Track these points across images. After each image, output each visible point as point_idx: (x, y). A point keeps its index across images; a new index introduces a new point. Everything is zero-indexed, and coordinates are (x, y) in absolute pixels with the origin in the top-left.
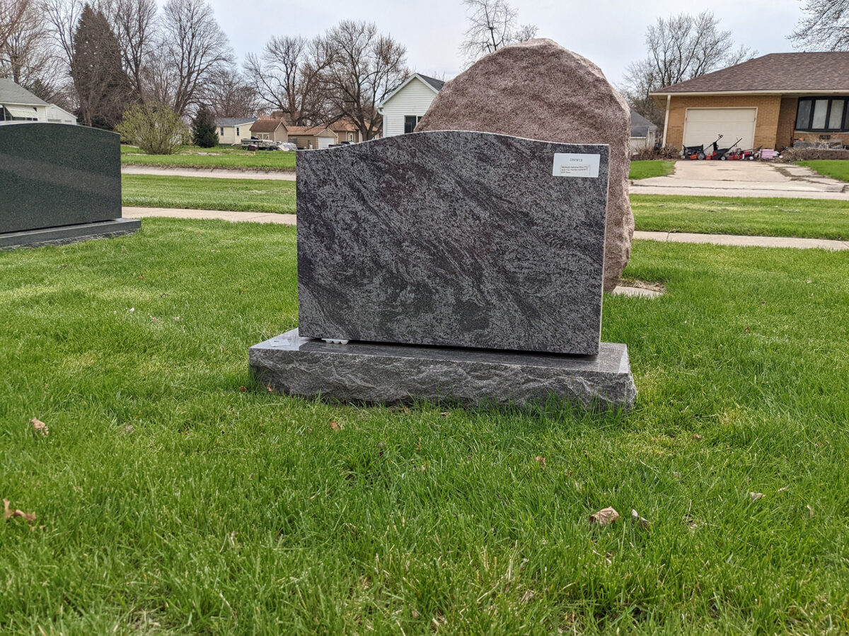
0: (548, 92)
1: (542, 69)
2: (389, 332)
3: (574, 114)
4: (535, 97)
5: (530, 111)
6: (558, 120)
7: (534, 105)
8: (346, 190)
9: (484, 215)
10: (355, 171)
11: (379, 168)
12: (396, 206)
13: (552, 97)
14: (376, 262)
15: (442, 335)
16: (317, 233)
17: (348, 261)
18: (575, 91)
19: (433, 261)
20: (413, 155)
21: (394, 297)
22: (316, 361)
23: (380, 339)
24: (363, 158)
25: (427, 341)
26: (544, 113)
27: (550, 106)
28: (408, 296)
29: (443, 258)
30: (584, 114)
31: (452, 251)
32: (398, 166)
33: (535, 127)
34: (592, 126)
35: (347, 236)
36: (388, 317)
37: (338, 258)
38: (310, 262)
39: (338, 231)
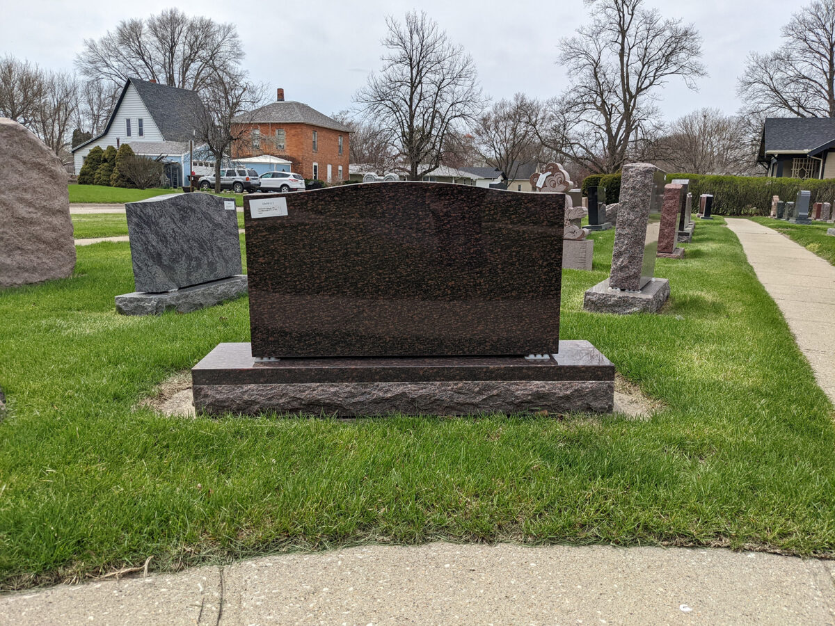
0: (22, 154)
1: (17, 139)
2: (190, 281)
3: (39, 169)
4: (13, 157)
5: (12, 166)
6: (30, 172)
7: (14, 161)
8: (169, 219)
9: (211, 226)
10: (171, 210)
11: (178, 209)
12: (186, 225)
13: (25, 157)
14: (182, 250)
15: (206, 278)
16: (161, 240)
17: (173, 252)
18: (38, 155)
19: (199, 247)
20: (188, 203)
21: (190, 264)
22: (187, 296)
23: (187, 285)
24: (173, 204)
25: (202, 282)
26: (21, 168)
27: (24, 163)
28: (194, 263)
29: (202, 245)
30: (46, 169)
31: (204, 241)
32: (185, 208)
33: (17, 176)
34: (51, 176)
35: (172, 240)
36: (189, 274)
37: (170, 250)
38: (160, 255)
39: (168, 238)
